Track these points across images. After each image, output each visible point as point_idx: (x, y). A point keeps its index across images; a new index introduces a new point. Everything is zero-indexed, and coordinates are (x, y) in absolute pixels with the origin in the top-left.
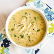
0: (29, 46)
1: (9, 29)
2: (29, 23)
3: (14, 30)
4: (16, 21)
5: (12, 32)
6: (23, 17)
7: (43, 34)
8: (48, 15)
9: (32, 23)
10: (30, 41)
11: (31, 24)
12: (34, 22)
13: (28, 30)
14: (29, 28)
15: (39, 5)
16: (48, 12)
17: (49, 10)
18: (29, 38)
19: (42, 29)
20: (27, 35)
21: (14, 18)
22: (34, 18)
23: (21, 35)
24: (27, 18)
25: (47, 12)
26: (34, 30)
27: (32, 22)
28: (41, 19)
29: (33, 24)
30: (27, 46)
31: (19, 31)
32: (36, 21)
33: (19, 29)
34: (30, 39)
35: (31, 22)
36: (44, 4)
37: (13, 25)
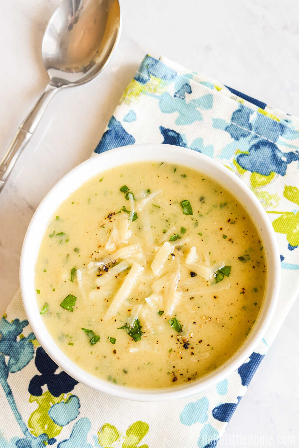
0: (189, 379)
1: (46, 305)
2: (158, 243)
3: (77, 303)
4: (76, 250)
5: (68, 321)
6: (110, 216)
7: (256, 290)
8: (256, 147)
9: (176, 238)
10: (186, 346)
11: (169, 247)
12: (183, 230)
13: (158, 286)
14: (167, 274)
15: (188, 106)
16: (250, 127)
17: (253, 118)
18: (179, 329)
19: (241, 259)
20: (161, 313)
21: (62, 234)
22: (177, 209)
23: (126, 327)
24: (136, 217)
25: (246, 129)
26: (193, 274)
27: (174, 230)
28: (223, 205)
29: (180, 243)
30: (175, 380)
31: (108, 301)
32: (196, 224)
33: (104, 293)
34: (187, 337)
35: (166, 236)
36: (214, 92)
37: (66, 275)
